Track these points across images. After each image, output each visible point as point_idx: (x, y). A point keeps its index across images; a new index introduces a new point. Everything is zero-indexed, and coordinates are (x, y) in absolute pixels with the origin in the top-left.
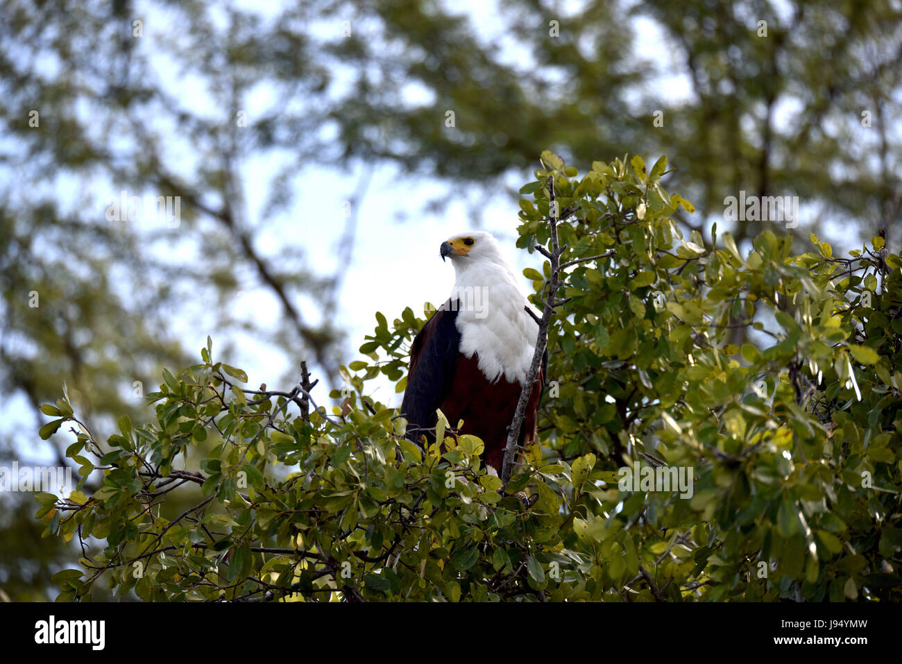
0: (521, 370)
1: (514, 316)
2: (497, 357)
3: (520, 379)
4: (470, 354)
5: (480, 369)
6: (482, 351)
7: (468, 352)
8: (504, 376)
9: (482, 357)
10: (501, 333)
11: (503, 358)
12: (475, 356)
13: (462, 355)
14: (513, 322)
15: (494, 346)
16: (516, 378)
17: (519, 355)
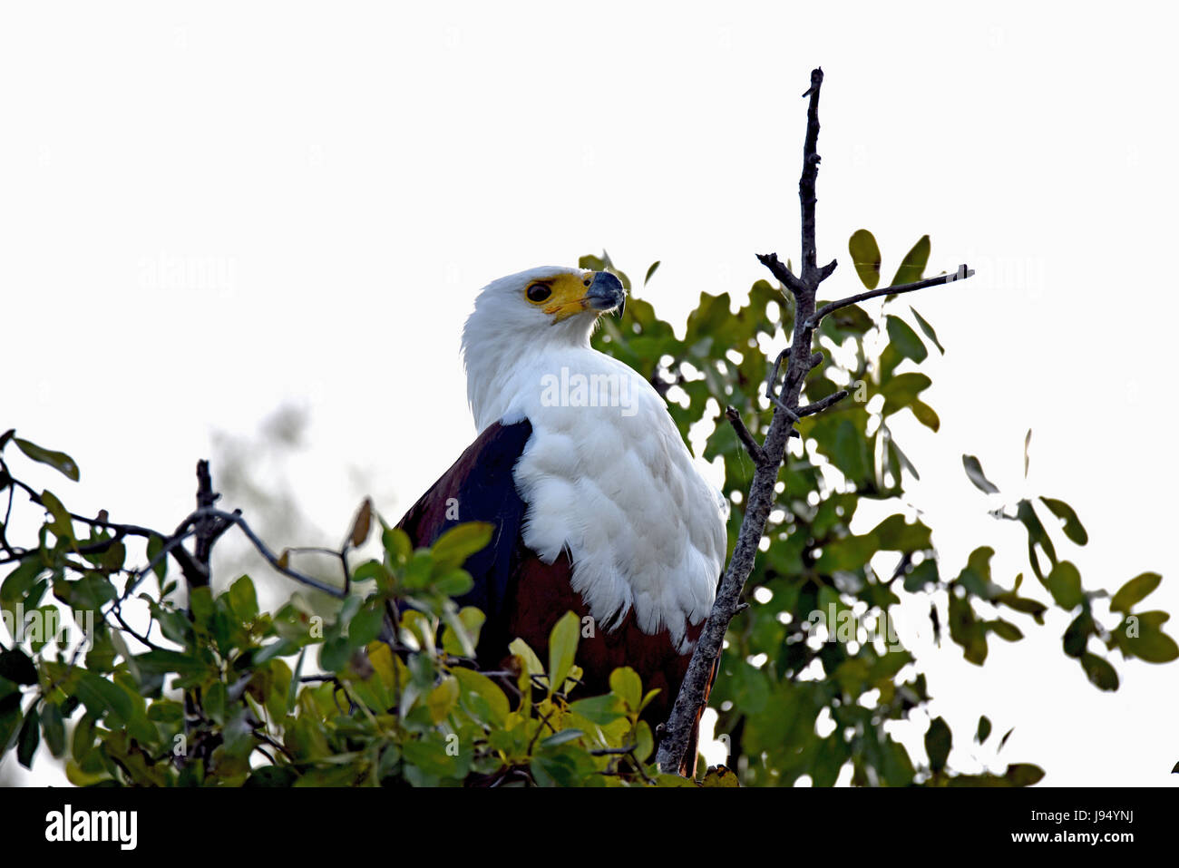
0: (673, 604)
1: (663, 468)
2: (618, 564)
3: (671, 626)
4: (550, 554)
5: (577, 589)
6: (581, 547)
7: (546, 548)
8: (633, 613)
9: (582, 559)
10: (631, 504)
11: (633, 568)
12: (565, 557)
13: (532, 553)
14: (660, 479)
15: (613, 535)
16: (662, 624)
17: (671, 565)
